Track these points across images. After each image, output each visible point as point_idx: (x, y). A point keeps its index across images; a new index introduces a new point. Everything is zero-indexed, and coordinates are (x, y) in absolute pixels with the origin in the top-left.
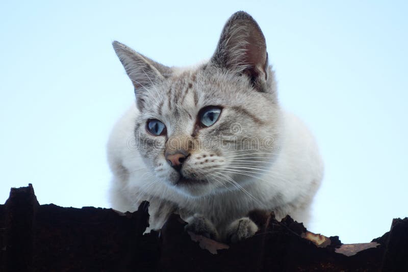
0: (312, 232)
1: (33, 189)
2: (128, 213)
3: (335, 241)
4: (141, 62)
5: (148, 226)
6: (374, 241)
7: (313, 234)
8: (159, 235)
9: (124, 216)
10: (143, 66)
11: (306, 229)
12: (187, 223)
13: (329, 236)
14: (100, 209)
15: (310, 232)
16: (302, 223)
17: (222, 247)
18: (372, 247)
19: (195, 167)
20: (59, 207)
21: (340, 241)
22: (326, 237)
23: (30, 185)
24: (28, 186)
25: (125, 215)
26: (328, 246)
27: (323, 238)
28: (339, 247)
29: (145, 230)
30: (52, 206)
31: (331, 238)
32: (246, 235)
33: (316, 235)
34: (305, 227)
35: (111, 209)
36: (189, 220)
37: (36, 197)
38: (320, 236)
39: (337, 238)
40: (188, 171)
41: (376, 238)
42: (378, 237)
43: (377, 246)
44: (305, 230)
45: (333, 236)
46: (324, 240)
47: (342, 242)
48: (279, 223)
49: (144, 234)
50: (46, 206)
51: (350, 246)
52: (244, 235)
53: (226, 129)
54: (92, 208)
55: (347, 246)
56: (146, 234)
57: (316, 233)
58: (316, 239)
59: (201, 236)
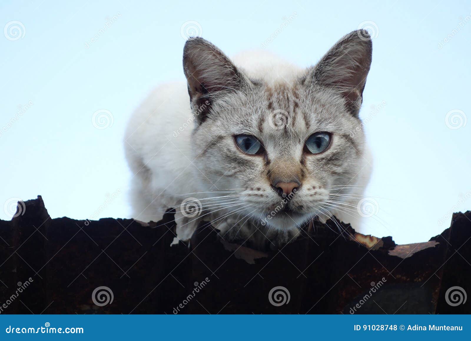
0: (361, 233)
1: (42, 201)
2: (151, 222)
3: (388, 242)
4: (228, 65)
5: (175, 236)
6: (433, 239)
7: (363, 236)
8: (189, 246)
9: (148, 227)
10: (229, 69)
11: (354, 230)
12: (219, 231)
13: (380, 237)
14: (119, 220)
15: (358, 234)
16: (349, 224)
17: (260, 255)
18: (431, 246)
19: (305, 199)
20: (73, 220)
21: (394, 242)
22: (377, 239)
23: (40, 197)
24: (37, 198)
25: (149, 225)
26: (380, 248)
27: (374, 239)
28: (393, 249)
29: (172, 240)
30: (65, 220)
31: (384, 239)
32: (286, 241)
33: (366, 237)
34: (353, 228)
35: (132, 220)
36: (221, 227)
37: (46, 210)
38: (371, 238)
39: (390, 238)
40: (296, 202)
41: (434, 236)
42: (437, 235)
43: (436, 245)
44: (353, 232)
45: (386, 236)
46: (375, 242)
47: (396, 243)
48: (324, 225)
49: (171, 245)
50: (58, 220)
51: (405, 247)
52: (284, 240)
53: (336, 159)
54: (111, 220)
55: (401, 247)
56: (173, 245)
57: (366, 234)
58: (367, 241)
59: (236, 244)
